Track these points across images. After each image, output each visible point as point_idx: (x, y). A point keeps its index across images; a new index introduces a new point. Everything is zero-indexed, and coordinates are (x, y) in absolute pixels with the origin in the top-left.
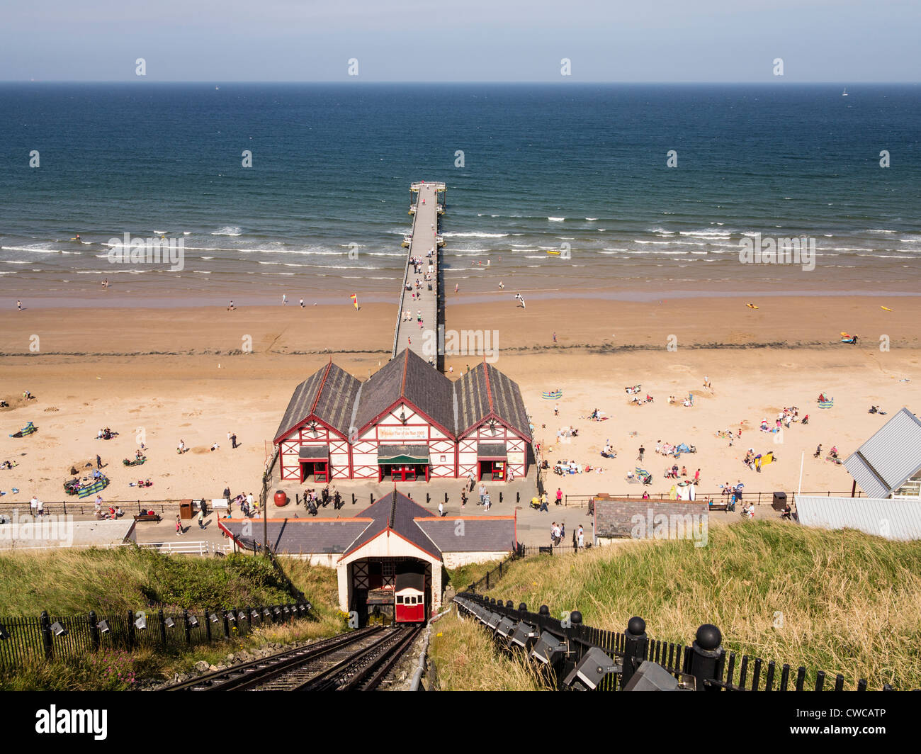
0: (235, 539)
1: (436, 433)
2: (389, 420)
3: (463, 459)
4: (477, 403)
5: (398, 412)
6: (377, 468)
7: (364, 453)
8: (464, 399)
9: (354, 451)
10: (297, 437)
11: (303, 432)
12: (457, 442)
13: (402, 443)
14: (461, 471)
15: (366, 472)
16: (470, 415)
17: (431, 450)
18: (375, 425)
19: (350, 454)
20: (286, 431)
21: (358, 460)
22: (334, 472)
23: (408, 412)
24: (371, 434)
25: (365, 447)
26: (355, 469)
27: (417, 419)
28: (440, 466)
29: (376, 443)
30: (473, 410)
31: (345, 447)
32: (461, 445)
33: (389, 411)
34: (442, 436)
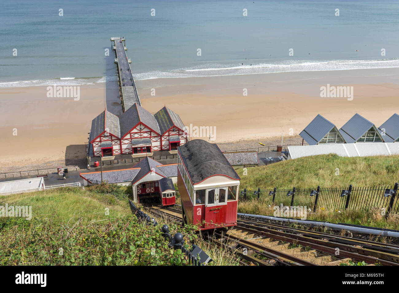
0: (87, 180)
1: (153, 134)
2: (135, 131)
3: (163, 143)
4: (166, 122)
5: (138, 128)
6: (131, 149)
7: (126, 144)
8: (160, 121)
9: (122, 144)
10: (98, 140)
11: (102, 138)
12: (161, 136)
13: (140, 139)
14: (163, 148)
15: (127, 151)
16: (165, 127)
17: (152, 141)
18: (129, 133)
19: (120, 144)
20: (95, 138)
21: (124, 147)
22: (114, 152)
23: (142, 127)
24: (128, 136)
25: (126, 142)
26: (123, 150)
27: (146, 130)
28: (155, 146)
29: (130, 140)
30: (166, 125)
31: (119, 142)
32: (163, 139)
33: (135, 128)
34: (155, 135)
